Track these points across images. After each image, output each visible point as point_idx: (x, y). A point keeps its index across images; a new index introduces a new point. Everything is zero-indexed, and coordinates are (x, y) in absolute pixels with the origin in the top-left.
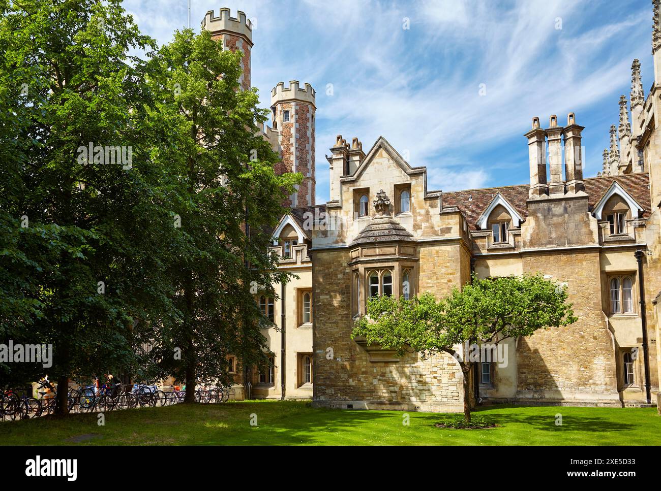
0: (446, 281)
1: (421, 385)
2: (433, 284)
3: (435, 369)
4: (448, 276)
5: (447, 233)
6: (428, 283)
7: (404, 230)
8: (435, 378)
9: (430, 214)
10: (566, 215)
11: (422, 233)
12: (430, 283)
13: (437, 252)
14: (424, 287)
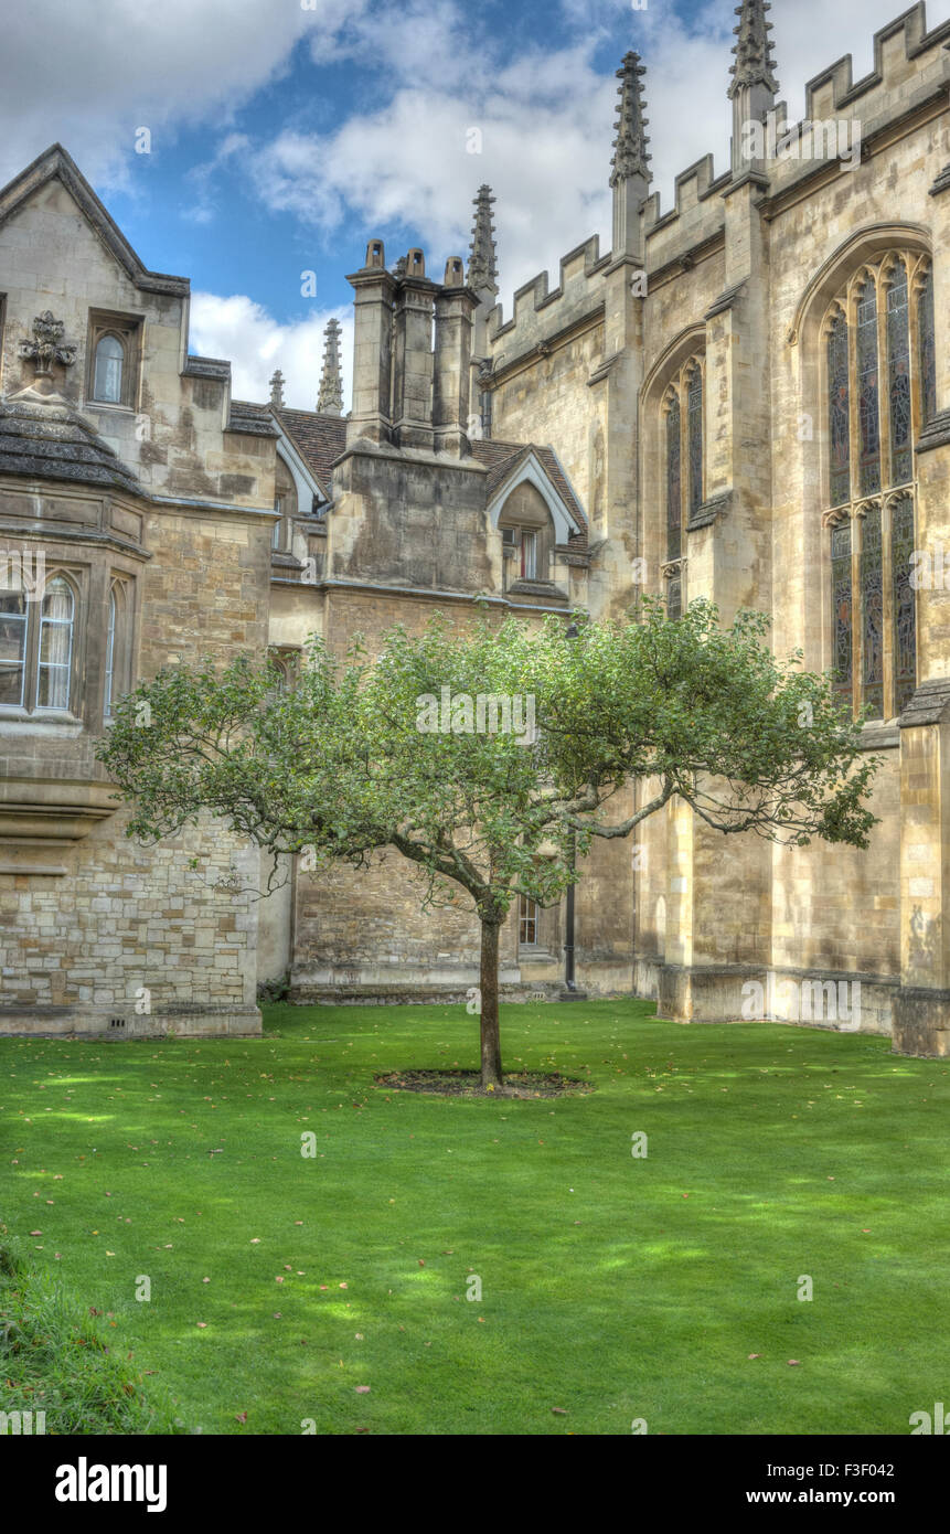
0: (226, 635)
1: (132, 951)
2: (188, 638)
3: (177, 904)
4: (233, 622)
5: (239, 491)
6: (172, 633)
7: (112, 454)
8: (176, 929)
9: (195, 423)
10: (439, 509)
11: (167, 477)
12: (179, 635)
13: (208, 543)
14: (160, 646)
